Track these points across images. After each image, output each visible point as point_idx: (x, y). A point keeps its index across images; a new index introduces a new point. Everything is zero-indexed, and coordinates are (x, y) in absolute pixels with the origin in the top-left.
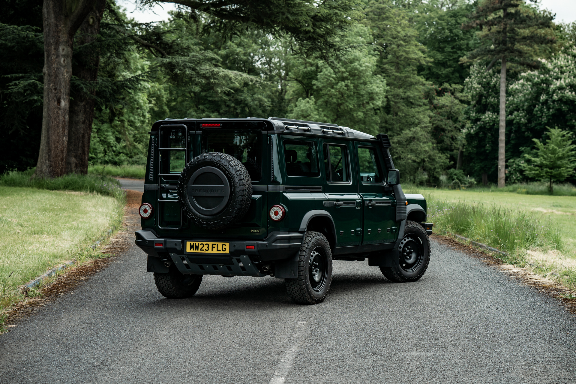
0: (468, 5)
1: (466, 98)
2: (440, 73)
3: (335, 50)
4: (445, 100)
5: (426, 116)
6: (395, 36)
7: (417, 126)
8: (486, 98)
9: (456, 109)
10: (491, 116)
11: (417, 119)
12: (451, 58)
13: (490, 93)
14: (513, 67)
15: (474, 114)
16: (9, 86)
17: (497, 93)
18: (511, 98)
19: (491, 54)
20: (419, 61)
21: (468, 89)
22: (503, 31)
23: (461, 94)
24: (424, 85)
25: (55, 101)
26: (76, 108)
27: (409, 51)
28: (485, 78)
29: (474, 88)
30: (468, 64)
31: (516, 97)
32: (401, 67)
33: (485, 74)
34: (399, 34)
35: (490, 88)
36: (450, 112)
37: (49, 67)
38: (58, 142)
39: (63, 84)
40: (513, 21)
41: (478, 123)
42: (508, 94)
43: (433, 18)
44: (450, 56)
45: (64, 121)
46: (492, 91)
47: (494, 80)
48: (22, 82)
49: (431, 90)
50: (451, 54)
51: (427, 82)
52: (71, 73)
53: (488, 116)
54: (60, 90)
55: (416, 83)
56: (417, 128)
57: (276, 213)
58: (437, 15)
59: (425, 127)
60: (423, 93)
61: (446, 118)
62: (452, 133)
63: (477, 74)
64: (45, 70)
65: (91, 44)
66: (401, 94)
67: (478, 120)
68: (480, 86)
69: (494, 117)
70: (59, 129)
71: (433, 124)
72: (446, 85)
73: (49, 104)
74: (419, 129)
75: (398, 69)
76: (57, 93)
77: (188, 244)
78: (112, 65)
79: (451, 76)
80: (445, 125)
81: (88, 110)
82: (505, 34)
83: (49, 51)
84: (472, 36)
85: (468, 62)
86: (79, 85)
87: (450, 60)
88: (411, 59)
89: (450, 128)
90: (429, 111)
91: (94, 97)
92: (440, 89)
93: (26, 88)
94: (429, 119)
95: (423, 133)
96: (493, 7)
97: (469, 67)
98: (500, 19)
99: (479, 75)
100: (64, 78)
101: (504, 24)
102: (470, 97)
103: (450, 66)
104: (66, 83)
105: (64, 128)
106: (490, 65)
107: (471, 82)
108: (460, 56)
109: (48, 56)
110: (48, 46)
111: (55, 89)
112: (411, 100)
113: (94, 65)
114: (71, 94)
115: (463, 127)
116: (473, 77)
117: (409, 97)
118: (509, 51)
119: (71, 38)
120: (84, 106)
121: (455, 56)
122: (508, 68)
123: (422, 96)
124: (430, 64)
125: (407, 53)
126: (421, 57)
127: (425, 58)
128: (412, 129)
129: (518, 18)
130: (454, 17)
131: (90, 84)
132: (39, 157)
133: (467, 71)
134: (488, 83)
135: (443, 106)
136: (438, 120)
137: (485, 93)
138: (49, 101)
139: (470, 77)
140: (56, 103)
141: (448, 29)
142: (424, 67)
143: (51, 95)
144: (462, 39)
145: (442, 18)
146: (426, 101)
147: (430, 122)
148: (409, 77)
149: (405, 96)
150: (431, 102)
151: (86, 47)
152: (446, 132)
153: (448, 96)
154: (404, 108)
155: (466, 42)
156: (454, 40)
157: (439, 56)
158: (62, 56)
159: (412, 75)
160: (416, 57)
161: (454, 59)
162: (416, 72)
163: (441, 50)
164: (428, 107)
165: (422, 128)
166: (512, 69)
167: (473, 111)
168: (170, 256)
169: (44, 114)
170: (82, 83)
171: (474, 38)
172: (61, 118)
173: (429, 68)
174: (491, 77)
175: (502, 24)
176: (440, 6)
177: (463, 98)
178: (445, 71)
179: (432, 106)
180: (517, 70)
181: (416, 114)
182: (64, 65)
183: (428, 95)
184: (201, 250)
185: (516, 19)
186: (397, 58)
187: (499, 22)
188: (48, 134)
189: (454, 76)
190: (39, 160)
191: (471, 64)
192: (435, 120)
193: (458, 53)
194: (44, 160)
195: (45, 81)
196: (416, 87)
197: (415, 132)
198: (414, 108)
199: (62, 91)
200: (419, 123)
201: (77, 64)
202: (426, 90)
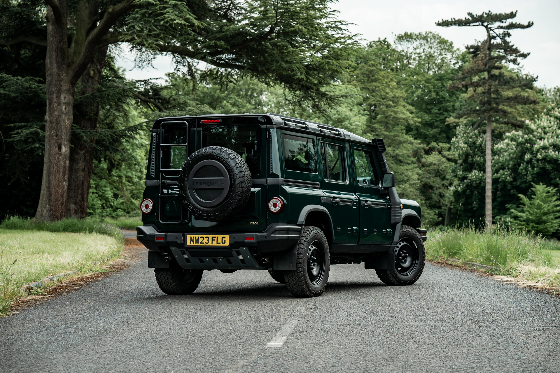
0: (453, 69)
1: (453, 157)
2: (428, 133)
3: (327, 99)
4: (433, 158)
5: (414, 173)
6: (383, 97)
7: (406, 183)
8: (472, 157)
9: (443, 166)
10: (477, 174)
11: (406, 176)
12: (438, 119)
13: (476, 153)
14: (498, 128)
15: (461, 173)
16: (12, 134)
17: (483, 152)
18: (496, 157)
19: (476, 114)
20: (407, 121)
21: (455, 148)
22: (487, 92)
23: (448, 153)
24: (411, 143)
25: (56, 147)
26: (76, 156)
27: (398, 111)
28: (471, 138)
29: (461, 147)
30: (455, 124)
31: (502, 155)
32: (390, 126)
33: (471, 134)
34: (388, 95)
35: (476, 147)
36: (438, 169)
37: (51, 115)
38: (58, 187)
39: (65, 130)
40: (497, 82)
41: (465, 181)
42: (494, 153)
43: (421, 81)
44: (437, 117)
45: (64, 166)
46: (478, 150)
47: (480, 140)
48: (24, 131)
49: (419, 148)
50: (438, 115)
51: (416, 141)
52: (72, 120)
53: (474, 174)
54: (61, 137)
55: (405, 142)
56: (406, 184)
57: (275, 205)
58: (424, 79)
59: (414, 184)
60: (411, 152)
61: (434, 175)
62: (440, 190)
63: (464, 134)
64: (47, 117)
65: (92, 95)
66: (390, 152)
67: (465, 178)
68: (466, 146)
69: (481, 175)
70: (60, 174)
71: (421, 181)
72: (434, 144)
73: (50, 150)
74: (408, 186)
75: (387, 129)
76: (58, 139)
77: (189, 237)
78: (111, 118)
79: (438, 136)
80: (433, 182)
81: (88, 158)
82: (490, 94)
83: (51, 99)
84: (458, 98)
85: (454, 122)
86: (80, 133)
87: (437, 121)
88: (399, 119)
89: (438, 186)
90: (418, 169)
91: (94, 145)
92: (428, 148)
93: (29, 136)
94: (417, 176)
95: (412, 189)
96: (477, 69)
97: (455, 127)
98: (485, 81)
99: (465, 135)
100: (65, 125)
101: (489, 85)
102: (457, 155)
103: (437, 127)
104: (67, 130)
105: (64, 173)
106: (475, 126)
107: (458, 142)
108: (446, 117)
109: (50, 104)
110: (50, 95)
111: (57, 136)
112: (400, 158)
113: (94, 115)
114: (72, 141)
115: (451, 184)
116: (459, 137)
117: (398, 155)
118: (493, 111)
119: (73, 87)
120: (84, 154)
121: (442, 117)
122: (493, 128)
123: (410, 155)
124: (418, 124)
125: (396, 113)
126: (409, 117)
127: (413, 118)
128: (401, 186)
129: (502, 80)
130: (440, 80)
131: (91, 133)
132: (40, 201)
133: (453, 131)
134: (474, 143)
135: (431, 164)
136: (427, 178)
137: (471, 152)
138: (50, 147)
139: (457, 137)
140: (57, 149)
141: (434, 91)
142: (412, 127)
143: (53, 141)
144: (448, 101)
145: (429, 81)
146: (414, 160)
147: (418, 179)
148: (398, 136)
149: (394, 155)
150: (419, 161)
151: (87, 97)
152: (434, 189)
153: (435, 155)
154: (394, 166)
155: (452, 104)
156: (441, 102)
157: (427, 117)
158: (64, 103)
159: (400, 134)
160: (404, 116)
161: (440, 120)
162: (404, 131)
163: (428, 111)
164: (416, 165)
165: (410, 185)
166: (496, 130)
167: (460, 170)
168: (170, 250)
169: (45, 159)
170: (83, 132)
171: (460, 100)
172: (62, 163)
173: (417, 129)
174: (477, 137)
175: (487, 85)
176: (426, 70)
177: (450, 157)
178: (432, 132)
179: (420, 164)
180: (502, 130)
181: (405, 171)
182: (65, 112)
183: (416, 154)
184: (201, 243)
185: (500, 80)
186: (386, 117)
187: (484, 83)
188: (49, 179)
189: (441, 136)
190: (40, 204)
191: (457, 125)
192: (423, 178)
193: (444, 115)
194: (44, 205)
195: (47, 128)
196: (405, 145)
197: (404, 189)
198: (402, 166)
199: (63, 137)
200: (408, 180)
201: (78, 113)
202: (415, 149)
